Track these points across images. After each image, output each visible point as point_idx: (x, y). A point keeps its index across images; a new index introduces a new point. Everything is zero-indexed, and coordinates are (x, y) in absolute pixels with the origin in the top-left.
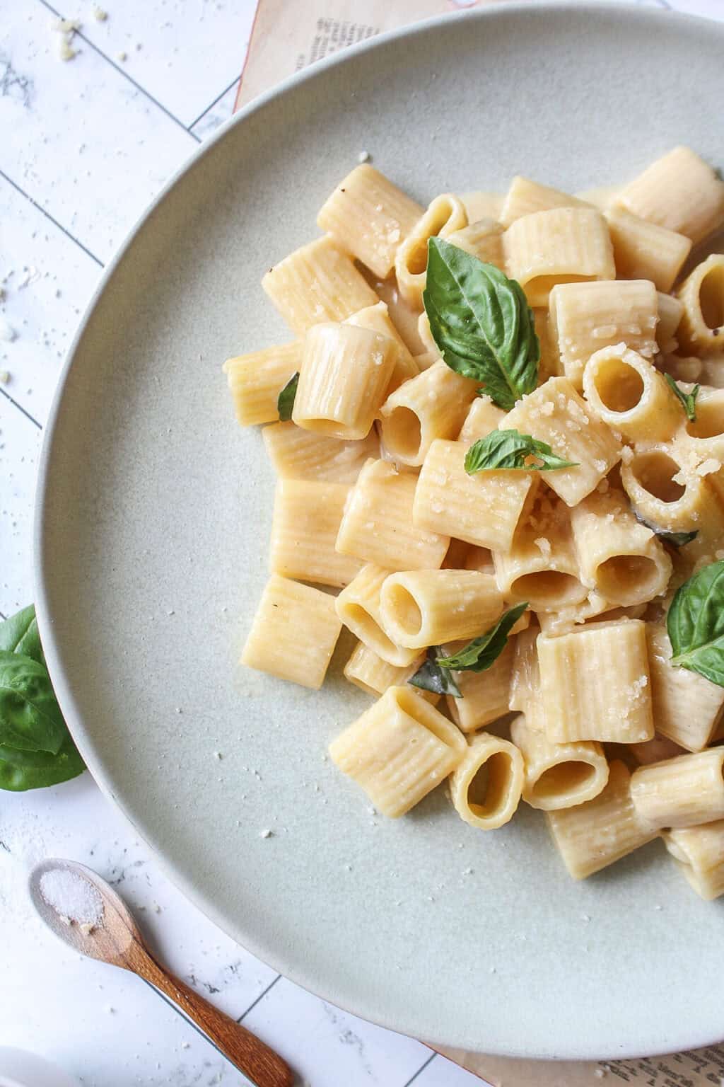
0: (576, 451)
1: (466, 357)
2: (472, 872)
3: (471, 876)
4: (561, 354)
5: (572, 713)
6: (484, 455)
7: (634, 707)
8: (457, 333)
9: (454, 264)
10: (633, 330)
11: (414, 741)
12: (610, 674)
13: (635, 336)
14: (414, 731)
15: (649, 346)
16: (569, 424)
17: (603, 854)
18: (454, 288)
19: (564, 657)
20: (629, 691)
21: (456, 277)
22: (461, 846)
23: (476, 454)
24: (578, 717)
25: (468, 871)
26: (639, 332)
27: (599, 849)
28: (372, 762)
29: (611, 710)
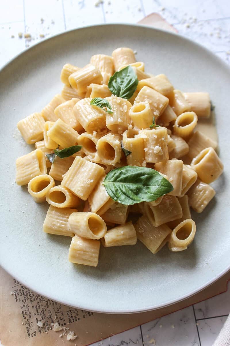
0: (117, 113)
1: (114, 87)
2: (24, 212)
3: (23, 213)
4: (135, 100)
5: (71, 178)
6: (97, 101)
7: (85, 185)
8: (117, 83)
9: (130, 73)
10: (155, 105)
11: (33, 163)
12: (86, 174)
13: (154, 107)
14: (35, 160)
15: (157, 112)
16: (121, 108)
17: (54, 227)
18: (126, 76)
19: (79, 163)
20: (86, 180)
21: (128, 75)
22: (27, 204)
23: (95, 100)
24: (71, 181)
25: (23, 211)
26: (156, 106)
27: (54, 225)
28: (22, 164)
29: (79, 183)
